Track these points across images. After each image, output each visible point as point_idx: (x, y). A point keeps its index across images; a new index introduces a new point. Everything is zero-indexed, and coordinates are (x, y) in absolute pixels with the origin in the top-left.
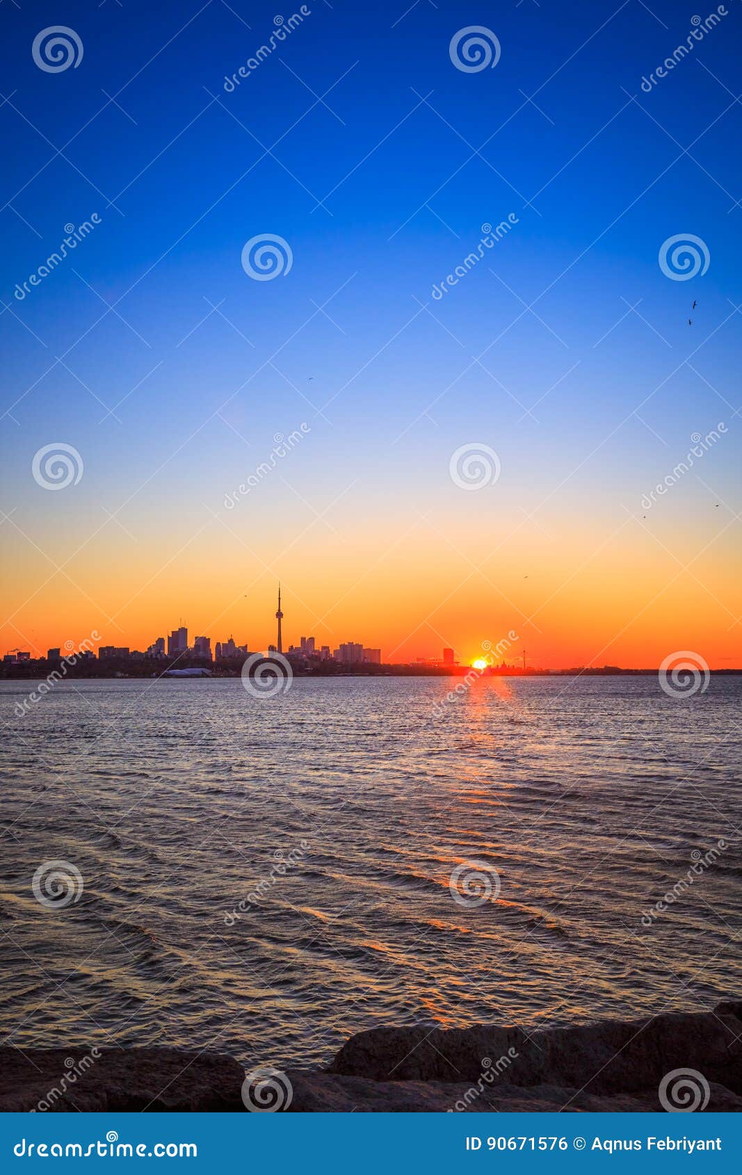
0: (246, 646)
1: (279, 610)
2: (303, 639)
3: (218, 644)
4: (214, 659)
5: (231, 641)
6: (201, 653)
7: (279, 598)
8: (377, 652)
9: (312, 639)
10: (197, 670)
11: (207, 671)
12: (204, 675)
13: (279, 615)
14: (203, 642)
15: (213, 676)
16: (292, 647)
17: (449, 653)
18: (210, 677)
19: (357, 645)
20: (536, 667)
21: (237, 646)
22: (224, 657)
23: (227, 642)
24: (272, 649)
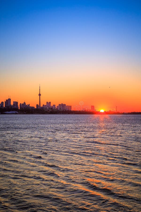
0: (29, 104)
1: (40, 93)
2: (47, 102)
3: (20, 104)
4: (19, 109)
5: (25, 103)
6: (15, 107)
7: (40, 90)
9: (50, 103)
10: (14, 112)
11: (17, 112)
12: (16, 114)
13: (40, 95)
14: (16, 103)
15: (19, 114)
16: (44, 105)
18: (18, 114)
19: (64, 104)
20: (120, 112)
21: (26, 104)
22: (22, 108)
23: (23, 103)
24: (37, 105)
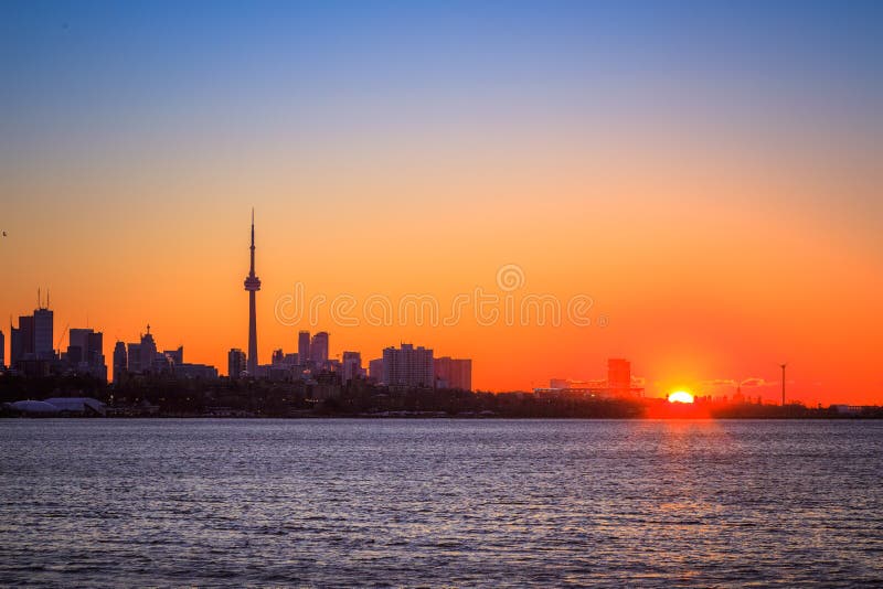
0: (181, 349)
1: (252, 273)
2: (304, 337)
3: (120, 345)
4: (110, 378)
5: (148, 339)
6: (83, 365)
7: (253, 248)
8: (463, 367)
9: (323, 337)
10: (75, 403)
11: (96, 404)
12: (90, 413)
13: (252, 284)
14: (87, 342)
15: (109, 415)
16: (279, 353)
17: (620, 368)
18: (100, 416)
19: (421, 349)
20: (809, 404)
21: (160, 350)
22: (132, 375)
23: (139, 342)
24: (235, 356)
